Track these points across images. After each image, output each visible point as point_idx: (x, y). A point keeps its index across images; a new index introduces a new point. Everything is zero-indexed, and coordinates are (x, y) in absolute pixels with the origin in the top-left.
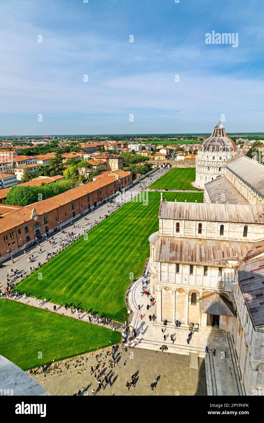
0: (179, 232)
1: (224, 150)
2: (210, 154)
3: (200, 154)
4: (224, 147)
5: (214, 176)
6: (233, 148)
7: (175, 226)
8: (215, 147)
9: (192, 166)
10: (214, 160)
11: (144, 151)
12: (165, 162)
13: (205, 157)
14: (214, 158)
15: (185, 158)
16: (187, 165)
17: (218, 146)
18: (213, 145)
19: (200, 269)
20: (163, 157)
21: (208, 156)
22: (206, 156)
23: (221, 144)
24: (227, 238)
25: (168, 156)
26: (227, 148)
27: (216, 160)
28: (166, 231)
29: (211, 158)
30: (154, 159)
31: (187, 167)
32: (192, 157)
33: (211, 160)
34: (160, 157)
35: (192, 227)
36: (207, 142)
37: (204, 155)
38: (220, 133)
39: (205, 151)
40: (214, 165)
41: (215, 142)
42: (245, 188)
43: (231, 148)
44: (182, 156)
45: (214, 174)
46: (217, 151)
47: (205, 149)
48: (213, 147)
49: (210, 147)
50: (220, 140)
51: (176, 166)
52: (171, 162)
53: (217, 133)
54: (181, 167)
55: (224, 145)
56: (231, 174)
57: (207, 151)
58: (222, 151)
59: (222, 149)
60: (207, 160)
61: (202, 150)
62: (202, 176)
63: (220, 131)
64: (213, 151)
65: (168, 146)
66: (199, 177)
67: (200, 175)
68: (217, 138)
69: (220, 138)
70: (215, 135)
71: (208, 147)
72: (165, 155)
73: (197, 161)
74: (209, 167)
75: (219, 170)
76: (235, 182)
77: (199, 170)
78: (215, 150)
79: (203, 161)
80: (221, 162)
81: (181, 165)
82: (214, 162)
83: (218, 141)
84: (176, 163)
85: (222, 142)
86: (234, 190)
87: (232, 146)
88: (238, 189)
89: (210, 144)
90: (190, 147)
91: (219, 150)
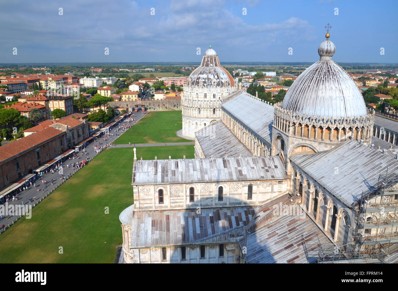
0: (163, 203)
1: (218, 84)
2: (200, 91)
3: (187, 90)
5: (206, 120)
6: (230, 82)
7: (157, 194)
8: (206, 81)
9: (176, 109)
10: (205, 99)
11: (105, 87)
12: (138, 103)
13: (194, 95)
14: (205, 96)
15: (167, 97)
16: (170, 107)
18: (203, 79)
19: (195, 250)
20: (134, 96)
21: (197, 93)
22: (195, 94)
23: (214, 77)
24: (228, 203)
25: (141, 95)
26: (222, 82)
27: (208, 99)
28: (143, 204)
29: (201, 96)
30: (120, 99)
31: (170, 110)
32: (176, 96)
34: (130, 96)
35: (181, 194)
36: (196, 74)
37: (192, 92)
38: (212, 61)
39: (193, 86)
40: (206, 106)
41: (206, 73)
42: (247, 135)
43: (226, 82)
44: (161, 93)
45: (207, 117)
46: (209, 86)
47: (193, 84)
48: (204, 80)
49: (200, 80)
50: (212, 71)
51: (154, 109)
52: (146, 103)
53: (208, 61)
54: (161, 109)
55: (218, 78)
56: (229, 117)
57: (196, 86)
58: (216, 85)
59: (216, 83)
60: (196, 99)
61: (190, 86)
62: (191, 121)
63: (212, 59)
64: (204, 86)
65: (142, 80)
66: (187, 123)
67: (188, 120)
68: (208, 68)
69: (212, 69)
70: (205, 64)
71: (198, 81)
72: (138, 93)
73: (184, 101)
74: (199, 109)
75: (213, 112)
76: (234, 127)
77: (186, 113)
78: (207, 85)
79: (192, 101)
80: (215, 101)
81: (160, 108)
82: (207, 101)
83: (210, 73)
84: (154, 105)
85: (214, 74)
86: (234, 138)
87: (228, 80)
88: (238, 137)
89: (199, 76)
90: (173, 81)
91: (211, 85)
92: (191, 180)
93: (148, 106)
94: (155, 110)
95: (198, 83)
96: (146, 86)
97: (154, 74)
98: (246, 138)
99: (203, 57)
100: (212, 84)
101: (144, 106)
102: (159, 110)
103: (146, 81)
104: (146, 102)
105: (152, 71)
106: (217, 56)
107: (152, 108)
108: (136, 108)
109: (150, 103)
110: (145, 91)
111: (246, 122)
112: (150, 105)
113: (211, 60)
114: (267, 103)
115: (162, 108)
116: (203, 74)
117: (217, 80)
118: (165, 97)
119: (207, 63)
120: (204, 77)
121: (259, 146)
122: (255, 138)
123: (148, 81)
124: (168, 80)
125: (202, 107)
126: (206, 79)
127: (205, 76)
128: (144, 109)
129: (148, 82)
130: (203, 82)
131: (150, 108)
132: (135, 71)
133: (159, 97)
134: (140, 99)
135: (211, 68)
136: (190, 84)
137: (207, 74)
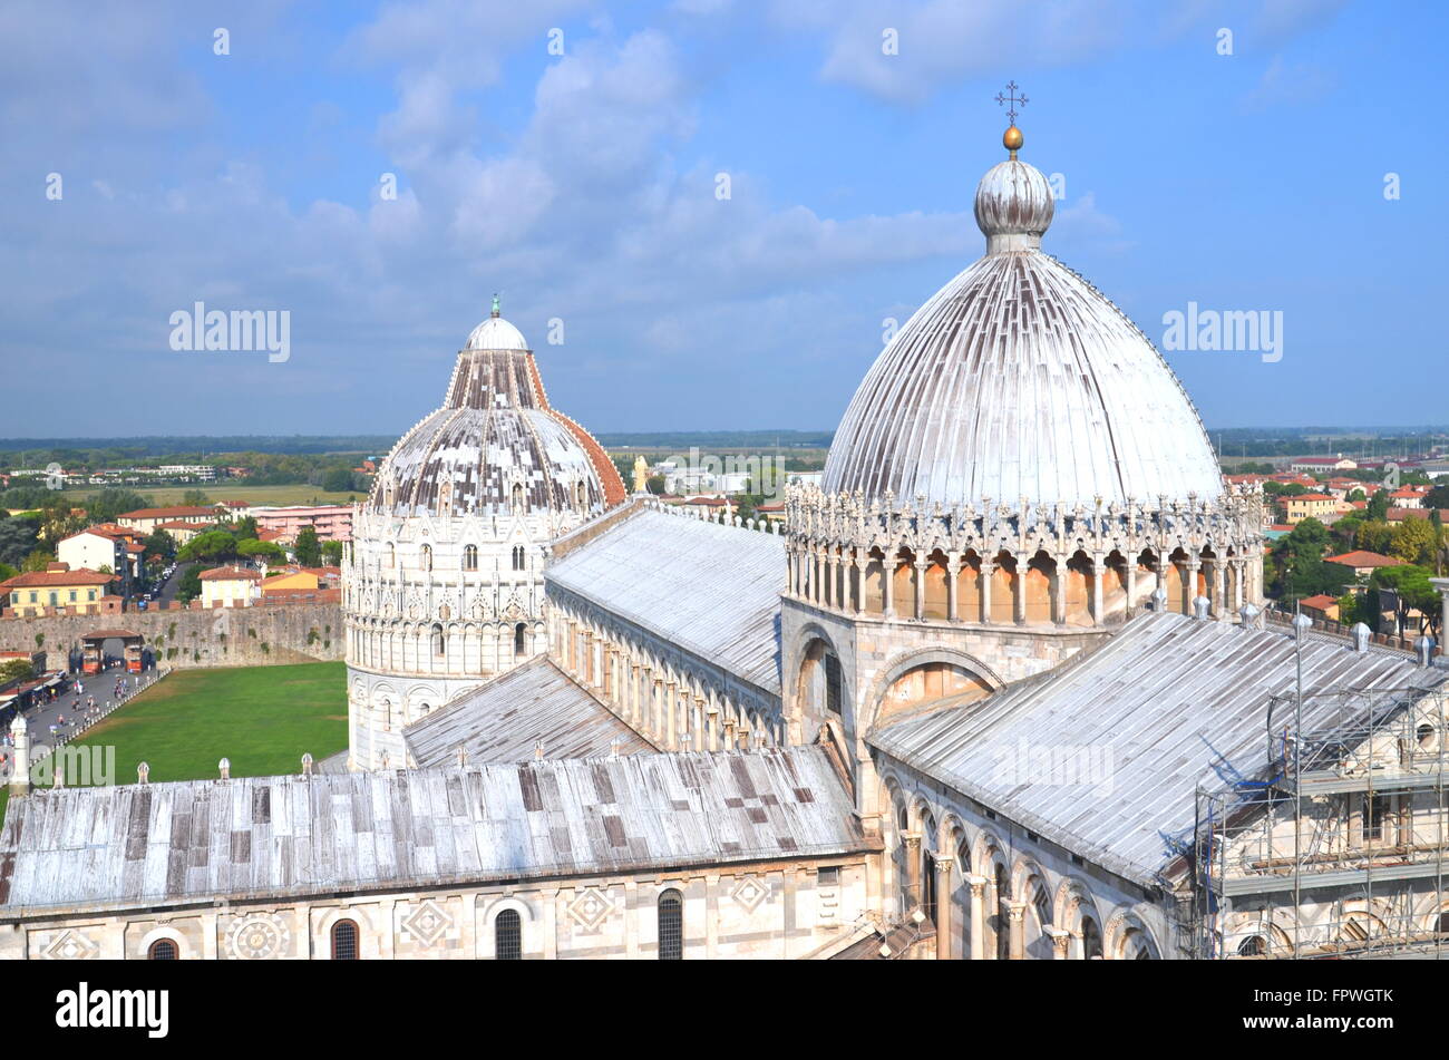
1: (538, 498)
3: (373, 533)
4: (538, 475)
6: (599, 486)
8: (474, 478)
9: (318, 653)
10: (471, 576)
12: (104, 627)
13: (410, 556)
14: (471, 558)
15: (269, 592)
16: (285, 644)
17: (495, 475)
18: (459, 469)
20: (82, 590)
21: (426, 546)
22: (417, 548)
23: (516, 457)
25: (127, 586)
26: (558, 488)
27: (484, 572)
29: (449, 564)
32: (322, 586)
33: (456, 575)
34: (63, 593)
36: (420, 447)
37: (399, 542)
38: (502, 382)
39: (403, 510)
40: (478, 611)
41: (471, 441)
42: (670, 693)
43: (581, 483)
44: (240, 577)
45: (482, 673)
46: (490, 505)
47: (403, 495)
48: (462, 477)
49: (442, 476)
50: (504, 428)
51: (197, 657)
52: (151, 622)
53: (483, 380)
54: (234, 658)
55: (538, 465)
56: (581, 627)
57: (420, 506)
58: (525, 502)
59: (526, 492)
60: (423, 577)
61: (386, 508)
62: (394, 698)
63: (505, 371)
64: (464, 504)
65: (134, 520)
66: (370, 708)
67: (379, 695)
68: (482, 416)
69: (507, 419)
70: (468, 393)
71: (430, 479)
72: (105, 579)
73: (354, 591)
74: (441, 628)
75: (513, 642)
76: (607, 674)
77: (368, 652)
78: (477, 502)
79: (398, 586)
80: (525, 584)
81: (231, 649)
82: (478, 585)
83: (493, 438)
84: (195, 634)
85: (517, 446)
86: (607, 725)
87: (589, 473)
88: (631, 716)
89: (436, 456)
90: (310, 522)
91: (501, 498)
92: (342, 878)
93: (159, 641)
94: (204, 663)
95: (428, 492)
96: (159, 546)
97: (208, 492)
98: (665, 714)
99: (459, 362)
100: (505, 494)
101: (139, 640)
102: (226, 664)
103: (160, 521)
104: (147, 616)
105: (197, 478)
106: (530, 353)
107: (186, 651)
108: (93, 654)
109: (174, 625)
110: (153, 572)
111: (662, 623)
112: (171, 637)
113: (501, 374)
114: (769, 529)
115: (243, 652)
116: (456, 445)
117: (531, 474)
118: (257, 593)
119: (476, 388)
120: (464, 461)
121: (728, 732)
122: (708, 695)
123: (167, 520)
124: (282, 520)
125: (454, 617)
126: (474, 473)
127: (467, 454)
128: (137, 657)
129: (171, 526)
130: (458, 484)
131: (172, 653)
132: (104, 478)
133: (222, 591)
134: (118, 602)
135: (500, 412)
136: (389, 499)
137: (477, 446)
